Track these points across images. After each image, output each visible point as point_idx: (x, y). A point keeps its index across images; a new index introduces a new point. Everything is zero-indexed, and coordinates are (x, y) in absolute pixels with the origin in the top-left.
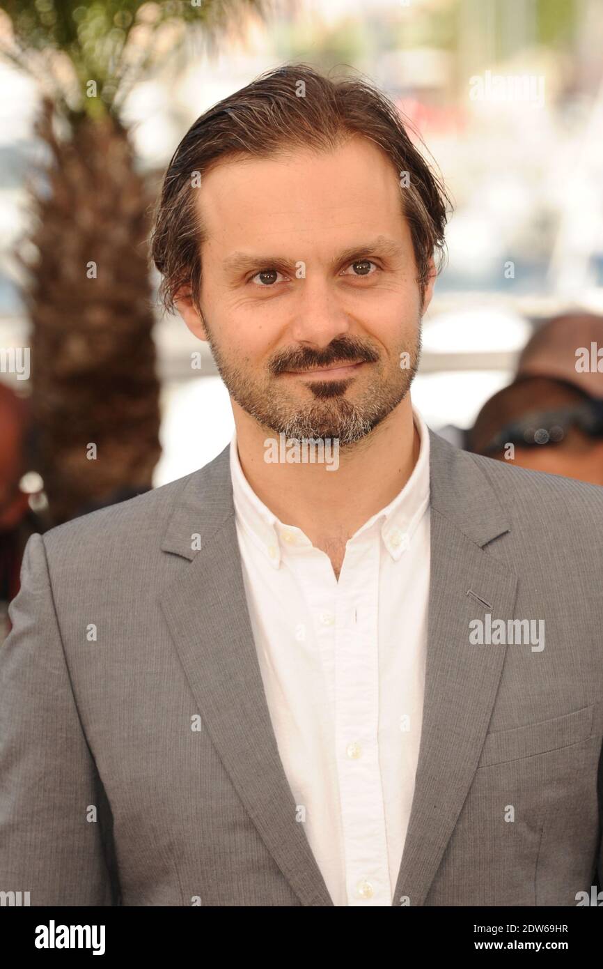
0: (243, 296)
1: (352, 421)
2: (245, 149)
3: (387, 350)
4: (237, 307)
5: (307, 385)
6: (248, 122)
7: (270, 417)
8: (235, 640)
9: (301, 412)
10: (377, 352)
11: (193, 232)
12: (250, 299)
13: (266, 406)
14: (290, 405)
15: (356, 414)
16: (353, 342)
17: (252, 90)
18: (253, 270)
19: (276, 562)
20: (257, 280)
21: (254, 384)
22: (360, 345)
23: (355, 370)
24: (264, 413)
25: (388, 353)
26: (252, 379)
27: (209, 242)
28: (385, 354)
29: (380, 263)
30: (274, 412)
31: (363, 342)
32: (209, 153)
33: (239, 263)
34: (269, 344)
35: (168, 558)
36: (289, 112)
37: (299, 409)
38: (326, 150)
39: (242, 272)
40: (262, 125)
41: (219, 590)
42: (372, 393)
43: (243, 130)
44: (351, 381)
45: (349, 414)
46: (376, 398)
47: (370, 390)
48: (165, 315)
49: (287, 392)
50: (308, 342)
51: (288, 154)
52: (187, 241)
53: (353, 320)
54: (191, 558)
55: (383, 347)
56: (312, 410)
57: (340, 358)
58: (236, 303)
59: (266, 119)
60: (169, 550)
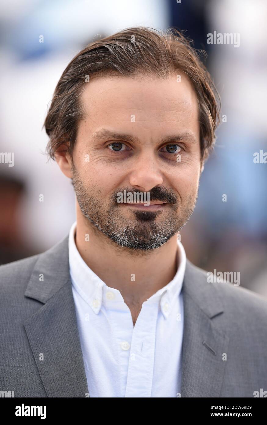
0: (102, 155)
1: (157, 236)
2: (115, 69)
3: (181, 198)
4: (98, 161)
5: (133, 212)
6: (119, 54)
7: (107, 227)
8: (71, 352)
9: (128, 227)
10: (176, 198)
11: (76, 114)
12: (105, 158)
13: (106, 220)
14: (121, 222)
15: (160, 232)
16: (163, 190)
17: (120, 37)
18: (111, 141)
19: (97, 311)
20: (111, 147)
21: (101, 207)
22: (167, 193)
23: (162, 207)
24: (104, 224)
25: (181, 200)
26: (100, 204)
27: (85, 120)
28: (180, 200)
29: (184, 147)
30: (111, 225)
31: (169, 191)
32: (93, 69)
33: (103, 135)
34: (115, 184)
35: (29, 301)
36: (144, 51)
37: (127, 225)
38: (163, 76)
39: (104, 141)
40: (127, 57)
41: (61, 322)
42: (169, 221)
43: (116, 58)
44: (159, 212)
45: (156, 232)
46: (171, 224)
47: (169, 219)
48: (50, 160)
49: (120, 214)
50: (138, 186)
51: (141, 75)
52: (71, 118)
53: (166, 177)
54: (44, 302)
55: (179, 196)
56: (135, 227)
57: (155, 199)
58: (97, 158)
59: (130, 53)
60: (30, 296)
